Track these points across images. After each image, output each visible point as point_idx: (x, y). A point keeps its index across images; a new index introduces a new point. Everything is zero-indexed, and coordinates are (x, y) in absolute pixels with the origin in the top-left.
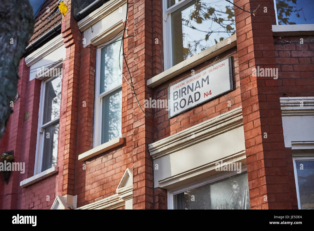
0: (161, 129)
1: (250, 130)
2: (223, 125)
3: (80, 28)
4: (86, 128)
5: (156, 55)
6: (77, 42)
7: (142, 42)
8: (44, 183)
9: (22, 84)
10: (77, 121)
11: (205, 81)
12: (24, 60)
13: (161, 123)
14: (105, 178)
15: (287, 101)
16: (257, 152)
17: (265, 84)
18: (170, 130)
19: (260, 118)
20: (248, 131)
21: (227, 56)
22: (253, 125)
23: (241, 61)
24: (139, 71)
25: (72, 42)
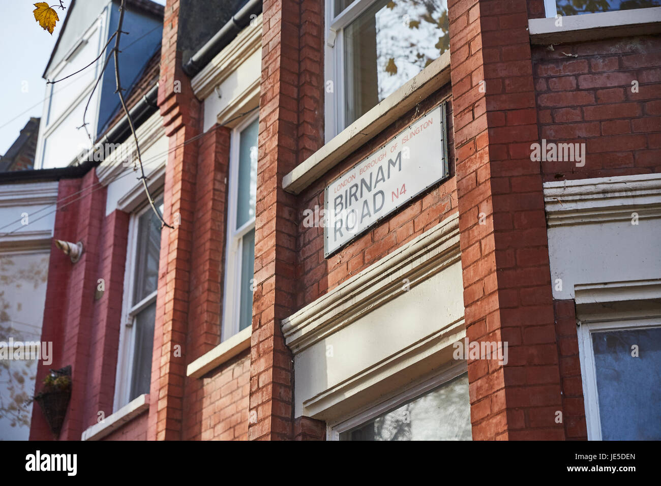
0: (310, 283)
1: (473, 263)
2: (425, 259)
3: (196, 92)
4: (205, 306)
5: (304, 121)
6: (191, 122)
7: (275, 95)
8: (127, 432)
9: (90, 225)
10: (189, 292)
11: (394, 164)
12: (95, 172)
13: (311, 269)
14: (237, 412)
15: (563, 189)
16: (487, 312)
17: (508, 154)
18: (327, 284)
19: (495, 231)
20: (470, 266)
21: (439, 102)
22: (479, 250)
23: (457, 108)
24: (268, 158)
25: (178, 122)
